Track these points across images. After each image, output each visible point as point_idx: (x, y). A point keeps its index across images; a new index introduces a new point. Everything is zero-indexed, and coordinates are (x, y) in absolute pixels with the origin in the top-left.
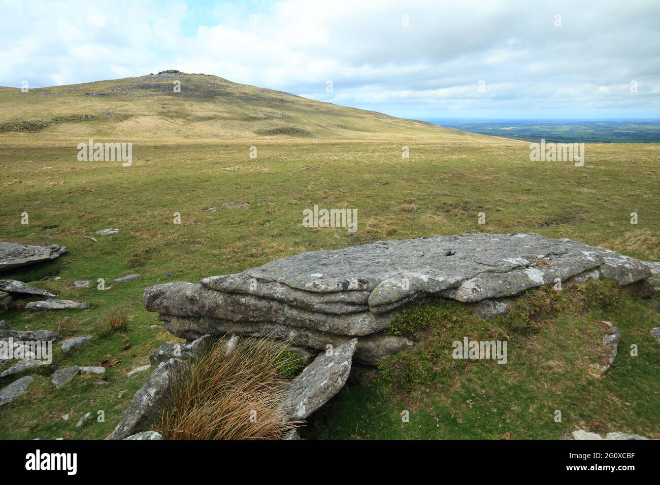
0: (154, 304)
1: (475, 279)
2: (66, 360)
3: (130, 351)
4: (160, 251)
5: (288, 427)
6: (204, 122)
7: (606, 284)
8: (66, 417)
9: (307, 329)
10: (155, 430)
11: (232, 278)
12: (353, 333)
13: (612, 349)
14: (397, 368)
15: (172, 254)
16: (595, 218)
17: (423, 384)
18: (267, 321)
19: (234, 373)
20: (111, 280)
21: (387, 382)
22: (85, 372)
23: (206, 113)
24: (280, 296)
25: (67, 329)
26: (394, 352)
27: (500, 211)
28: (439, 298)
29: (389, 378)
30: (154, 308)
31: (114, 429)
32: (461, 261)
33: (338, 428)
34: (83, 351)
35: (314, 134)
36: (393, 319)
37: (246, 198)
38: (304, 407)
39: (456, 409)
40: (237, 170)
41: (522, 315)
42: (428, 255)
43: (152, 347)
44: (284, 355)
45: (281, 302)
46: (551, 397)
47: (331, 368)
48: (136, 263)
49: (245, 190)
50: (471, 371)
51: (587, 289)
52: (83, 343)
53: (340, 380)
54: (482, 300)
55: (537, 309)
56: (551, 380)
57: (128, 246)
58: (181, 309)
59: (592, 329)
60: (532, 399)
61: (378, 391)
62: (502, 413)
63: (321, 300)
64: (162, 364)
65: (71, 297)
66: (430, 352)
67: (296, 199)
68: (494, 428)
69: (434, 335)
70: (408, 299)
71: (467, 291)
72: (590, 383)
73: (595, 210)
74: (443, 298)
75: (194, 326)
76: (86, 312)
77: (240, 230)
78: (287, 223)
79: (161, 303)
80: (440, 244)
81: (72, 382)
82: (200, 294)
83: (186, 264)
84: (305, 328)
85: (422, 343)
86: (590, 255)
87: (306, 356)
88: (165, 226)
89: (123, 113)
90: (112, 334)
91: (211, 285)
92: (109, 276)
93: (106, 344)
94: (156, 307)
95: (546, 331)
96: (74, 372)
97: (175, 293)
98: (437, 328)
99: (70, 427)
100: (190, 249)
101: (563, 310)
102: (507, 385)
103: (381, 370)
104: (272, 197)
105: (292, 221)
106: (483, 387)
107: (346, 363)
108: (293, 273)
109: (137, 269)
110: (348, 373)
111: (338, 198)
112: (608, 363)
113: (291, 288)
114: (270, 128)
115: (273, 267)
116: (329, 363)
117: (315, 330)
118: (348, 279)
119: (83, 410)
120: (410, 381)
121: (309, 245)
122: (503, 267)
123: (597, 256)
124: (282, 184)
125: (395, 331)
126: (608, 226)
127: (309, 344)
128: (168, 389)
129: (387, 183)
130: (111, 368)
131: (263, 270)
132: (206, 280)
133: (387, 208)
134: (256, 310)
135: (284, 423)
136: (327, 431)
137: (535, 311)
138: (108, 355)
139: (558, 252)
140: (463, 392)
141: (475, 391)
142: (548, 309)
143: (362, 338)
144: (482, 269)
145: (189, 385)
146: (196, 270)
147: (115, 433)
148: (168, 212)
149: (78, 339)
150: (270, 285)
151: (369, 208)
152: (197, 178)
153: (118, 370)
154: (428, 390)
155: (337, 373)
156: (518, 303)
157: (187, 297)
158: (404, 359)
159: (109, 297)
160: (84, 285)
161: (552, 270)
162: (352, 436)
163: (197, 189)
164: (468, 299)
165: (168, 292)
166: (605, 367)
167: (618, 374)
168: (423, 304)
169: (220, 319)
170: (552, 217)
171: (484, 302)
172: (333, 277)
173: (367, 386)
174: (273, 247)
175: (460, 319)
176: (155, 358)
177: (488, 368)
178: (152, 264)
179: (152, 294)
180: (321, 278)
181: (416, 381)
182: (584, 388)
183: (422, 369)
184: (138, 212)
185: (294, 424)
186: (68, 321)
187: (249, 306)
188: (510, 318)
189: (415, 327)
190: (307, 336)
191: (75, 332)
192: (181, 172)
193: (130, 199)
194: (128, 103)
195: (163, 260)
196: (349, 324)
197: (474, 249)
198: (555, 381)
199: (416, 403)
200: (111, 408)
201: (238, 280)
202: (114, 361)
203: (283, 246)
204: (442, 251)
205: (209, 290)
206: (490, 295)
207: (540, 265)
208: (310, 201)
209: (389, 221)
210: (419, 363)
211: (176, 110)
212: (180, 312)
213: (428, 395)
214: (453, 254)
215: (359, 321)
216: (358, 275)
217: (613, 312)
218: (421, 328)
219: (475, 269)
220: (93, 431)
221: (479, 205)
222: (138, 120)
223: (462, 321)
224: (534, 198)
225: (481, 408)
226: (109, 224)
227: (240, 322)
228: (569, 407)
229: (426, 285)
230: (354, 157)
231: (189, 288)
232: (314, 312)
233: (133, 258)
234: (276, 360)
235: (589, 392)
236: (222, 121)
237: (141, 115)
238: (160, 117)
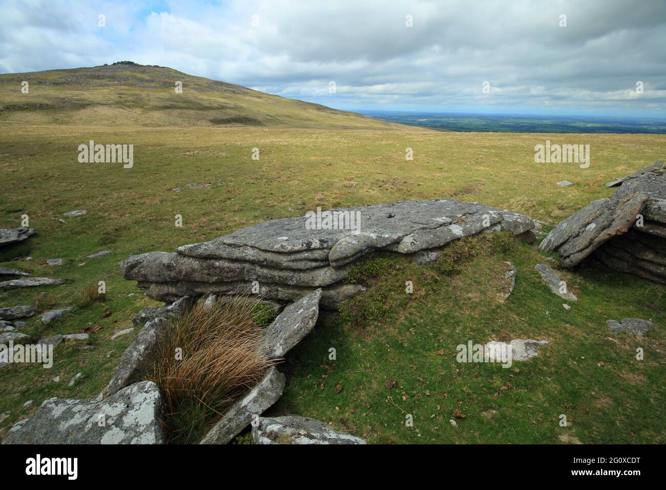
0: (131, 273)
1: (412, 235)
2: (48, 331)
3: (111, 318)
4: (129, 229)
5: (269, 365)
6: (161, 111)
7: (506, 234)
8: (57, 379)
9: (276, 284)
10: (149, 380)
11: (206, 245)
12: (317, 285)
13: (512, 281)
14: (354, 310)
15: (142, 231)
16: (489, 189)
17: (375, 320)
18: (239, 280)
19: (216, 326)
20: (84, 257)
21: (346, 321)
22: (69, 340)
23: (163, 102)
24: (251, 258)
25: (45, 304)
26: (351, 297)
27: (421, 185)
28: (385, 251)
29: (348, 318)
30: (133, 277)
31: (108, 384)
32: (400, 221)
33: (310, 362)
34: (64, 321)
35: (264, 123)
36: (350, 271)
37: (207, 179)
38: (281, 347)
39: (402, 336)
40: (196, 155)
41: (448, 260)
42: (373, 218)
43: (131, 313)
44: (258, 308)
45: (253, 262)
46: (471, 320)
47: (301, 313)
48: (108, 240)
49: (206, 172)
50: (412, 306)
51: (493, 238)
52: (63, 314)
53: (310, 322)
54: (418, 251)
55: (459, 256)
56: (471, 307)
57: (97, 226)
58: (159, 275)
59: (497, 268)
60: (457, 323)
61: (339, 329)
62: (437, 336)
63: (288, 259)
64: (148, 324)
65: (45, 275)
66: (380, 294)
67: (253, 179)
68: (431, 347)
69: (382, 281)
70: (360, 253)
71: (406, 245)
72: (498, 307)
73: (489, 183)
74: (388, 251)
75: (172, 290)
76: (62, 287)
77: (204, 207)
78: (246, 200)
79: (139, 272)
80: (381, 209)
81: (57, 349)
82: (176, 262)
83: (156, 239)
84: (275, 283)
85: (373, 288)
86: (494, 213)
87: (277, 307)
88: (132, 206)
89: (79, 102)
90: (91, 305)
91: (186, 253)
92: (82, 253)
93: (87, 313)
94: (134, 276)
95: (466, 271)
96: (58, 340)
97: (152, 262)
98: (385, 276)
99: (62, 387)
100: (158, 226)
101: (477, 255)
102: (439, 314)
103: (341, 312)
104: (231, 178)
105: (250, 198)
106: (421, 318)
107: (314, 308)
108: (261, 238)
109: (109, 245)
110: (317, 316)
111: (289, 177)
112: (509, 292)
113: (260, 250)
114: (224, 117)
115: (243, 234)
116: (299, 310)
117: (284, 284)
118: (310, 240)
119: (73, 371)
120: (365, 319)
121: (268, 218)
122: (433, 225)
123: (499, 214)
124: (239, 166)
125: (351, 280)
126: (498, 195)
127: (279, 297)
128: (156, 344)
129: (330, 164)
130: (94, 334)
131: (234, 237)
132: (181, 248)
133: (332, 184)
134: (230, 271)
135: (264, 361)
136: (299, 365)
137: (457, 257)
138: (90, 323)
139: (471, 212)
140: (406, 323)
141: (415, 321)
142: (467, 254)
143: (325, 288)
144: (417, 227)
145: (176, 340)
146: (166, 244)
147: (110, 387)
148: (134, 194)
149: (58, 311)
150: (241, 249)
151: (316, 186)
152: (159, 162)
153: (102, 335)
154: (379, 324)
155: (308, 317)
156: (445, 252)
157: (164, 264)
158: (359, 302)
159: (83, 273)
160: (57, 263)
161: (468, 226)
162: (321, 366)
163: (160, 172)
164: (408, 251)
165: (145, 262)
166: (507, 295)
167: (516, 299)
168: (373, 257)
169: (197, 282)
170: (459, 189)
171: (420, 252)
172: (297, 239)
173: (330, 326)
174: (235, 221)
175: (402, 267)
176: (138, 321)
177: (424, 303)
178: (123, 240)
179: (129, 264)
180: (287, 240)
181: (370, 318)
182: (494, 311)
183: (375, 308)
184: (104, 195)
185: (273, 362)
186: (45, 296)
187: (224, 268)
188: (440, 264)
189: (367, 276)
190: (277, 290)
191: (54, 305)
192: (143, 157)
193: (95, 182)
194: (84, 93)
195: (134, 237)
196: (313, 277)
197: (409, 212)
198: (473, 308)
199: (370, 336)
200: (101, 367)
201: (212, 246)
202: (97, 328)
203: (245, 219)
204: (384, 215)
205: (184, 257)
206: (424, 246)
207: (459, 222)
208: (265, 181)
209: (334, 196)
210: (372, 304)
211: (133, 99)
212: (159, 279)
213: (380, 328)
214: (393, 217)
215: (322, 274)
216: (318, 236)
217: (510, 254)
218: (373, 276)
219: (412, 227)
220: (87, 388)
221: (405, 181)
222: (96, 109)
223: (404, 269)
224: (445, 174)
225: (421, 333)
226: (76, 206)
227: (215, 283)
228: (483, 326)
229: (375, 242)
230: (300, 143)
231: (165, 257)
232: (283, 269)
233: (103, 236)
234: (252, 312)
235: (498, 313)
236: (179, 111)
237: (99, 104)
238: (117, 106)
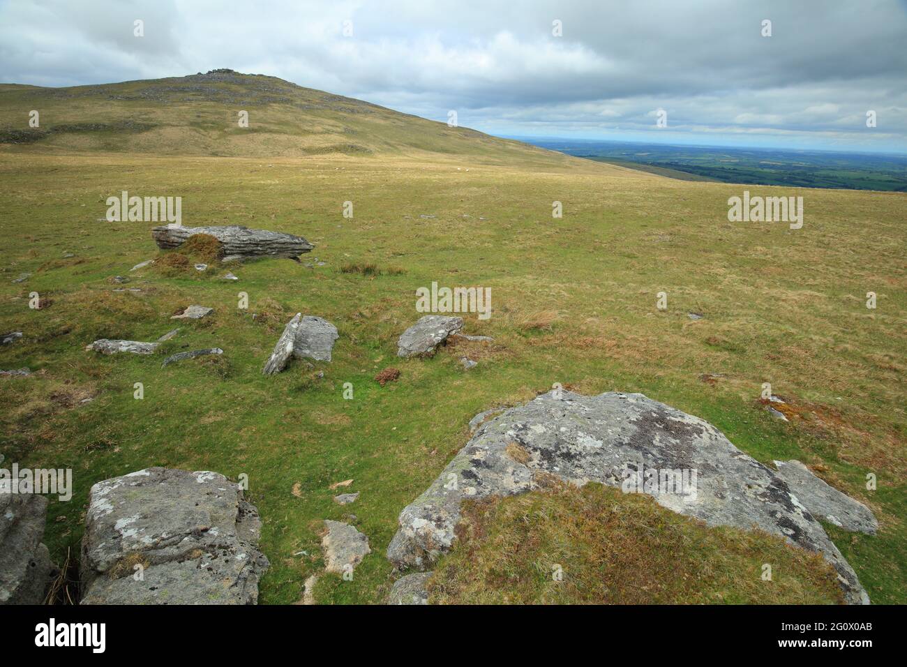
6: (244, 135)
89: (145, 122)
114: (324, 145)
194: (156, 110)
222: (161, 131)
236: (267, 135)
237: (168, 125)
238: (191, 128)
